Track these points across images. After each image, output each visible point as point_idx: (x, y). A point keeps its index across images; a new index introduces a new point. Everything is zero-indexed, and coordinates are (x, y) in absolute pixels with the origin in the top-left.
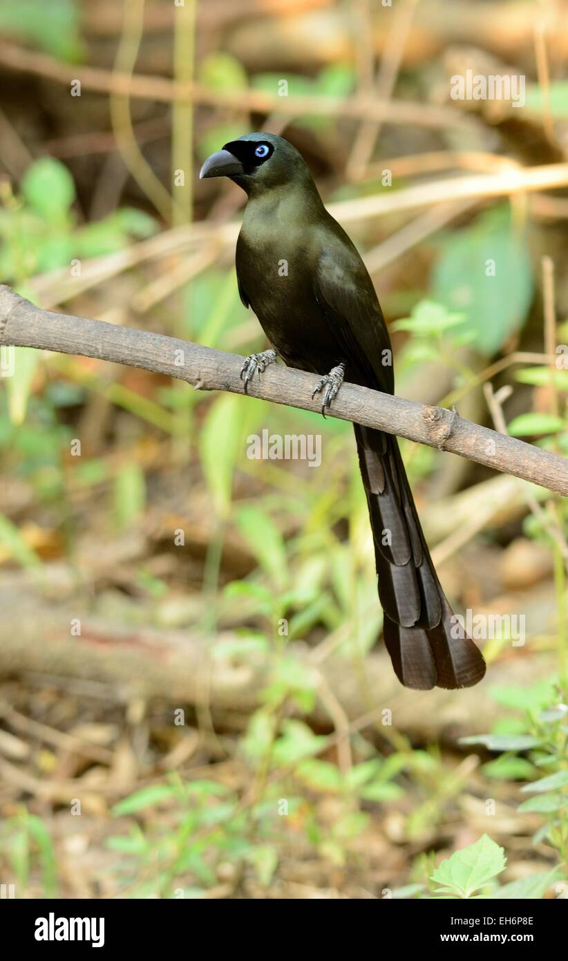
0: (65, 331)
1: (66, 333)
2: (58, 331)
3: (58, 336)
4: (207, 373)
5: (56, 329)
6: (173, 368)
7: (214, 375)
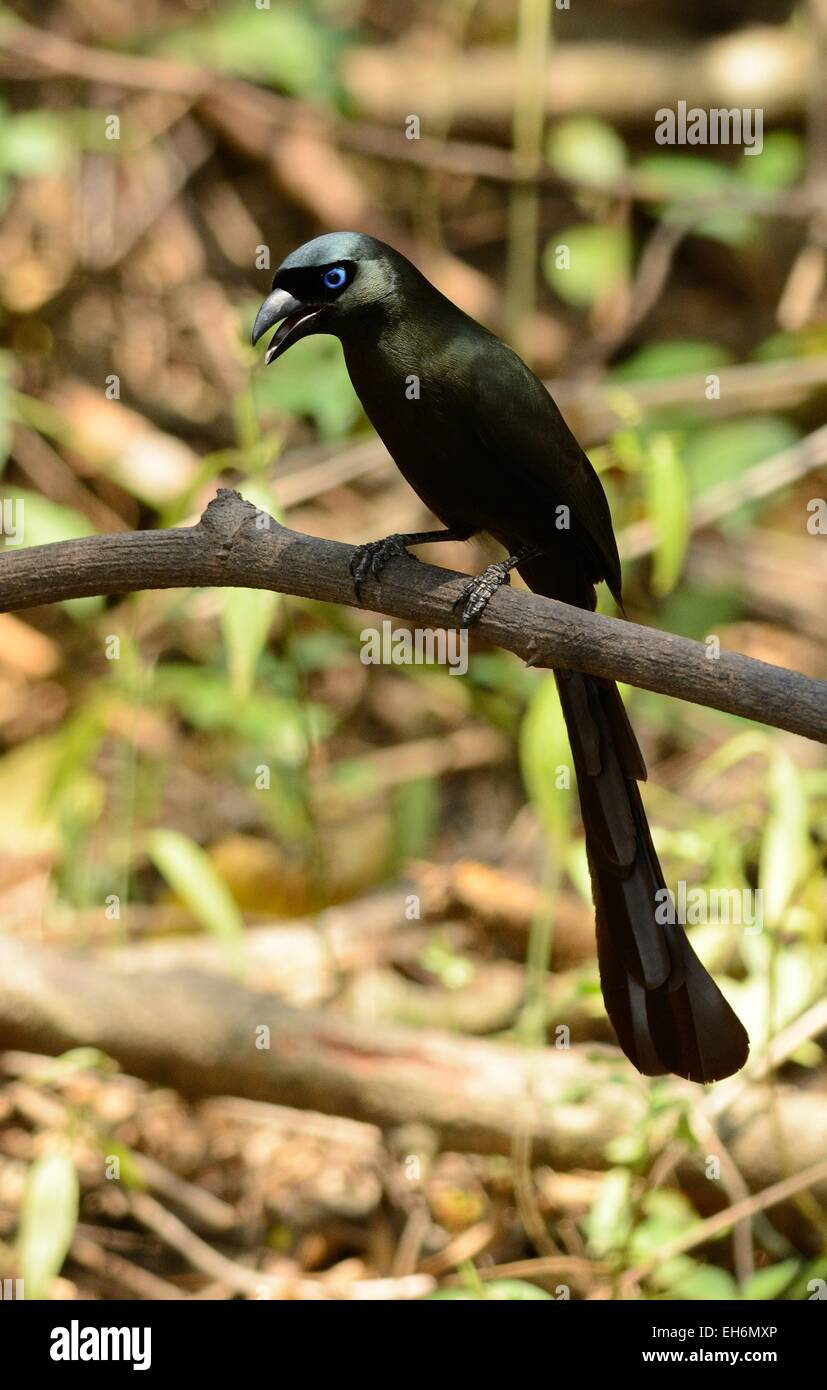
0: (323, 564)
1: (325, 569)
2: (312, 565)
3: (312, 573)
4: (547, 639)
5: (310, 562)
6: (493, 631)
7: (557, 643)
